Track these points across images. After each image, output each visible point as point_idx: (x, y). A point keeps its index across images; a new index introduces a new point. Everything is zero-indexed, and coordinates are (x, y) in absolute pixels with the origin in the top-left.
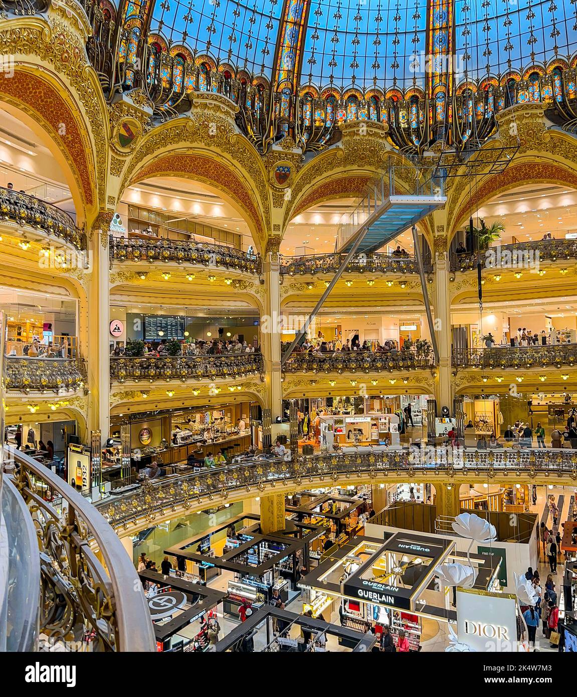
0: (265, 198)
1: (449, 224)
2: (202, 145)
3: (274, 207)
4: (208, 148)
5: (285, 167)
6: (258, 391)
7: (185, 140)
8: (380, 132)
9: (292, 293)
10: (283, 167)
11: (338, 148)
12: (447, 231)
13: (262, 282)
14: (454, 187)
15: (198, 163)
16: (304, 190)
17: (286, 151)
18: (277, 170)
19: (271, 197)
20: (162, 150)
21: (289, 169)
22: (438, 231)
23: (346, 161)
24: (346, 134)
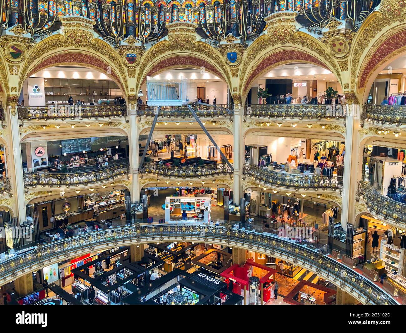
0: (122, 73)
1: (241, 87)
2: (74, 48)
3: (129, 77)
4: (78, 49)
5: (132, 54)
6: (126, 185)
7: (61, 47)
8: (192, 28)
9: (147, 127)
10: (130, 54)
11: (165, 40)
12: (240, 90)
13: (127, 121)
14: (243, 63)
15: (75, 57)
16: (148, 66)
17: (130, 45)
18: (127, 56)
19: (127, 72)
20: (46, 54)
21: (135, 55)
22: (234, 91)
23: (172, 47)
24: (170, 31)
